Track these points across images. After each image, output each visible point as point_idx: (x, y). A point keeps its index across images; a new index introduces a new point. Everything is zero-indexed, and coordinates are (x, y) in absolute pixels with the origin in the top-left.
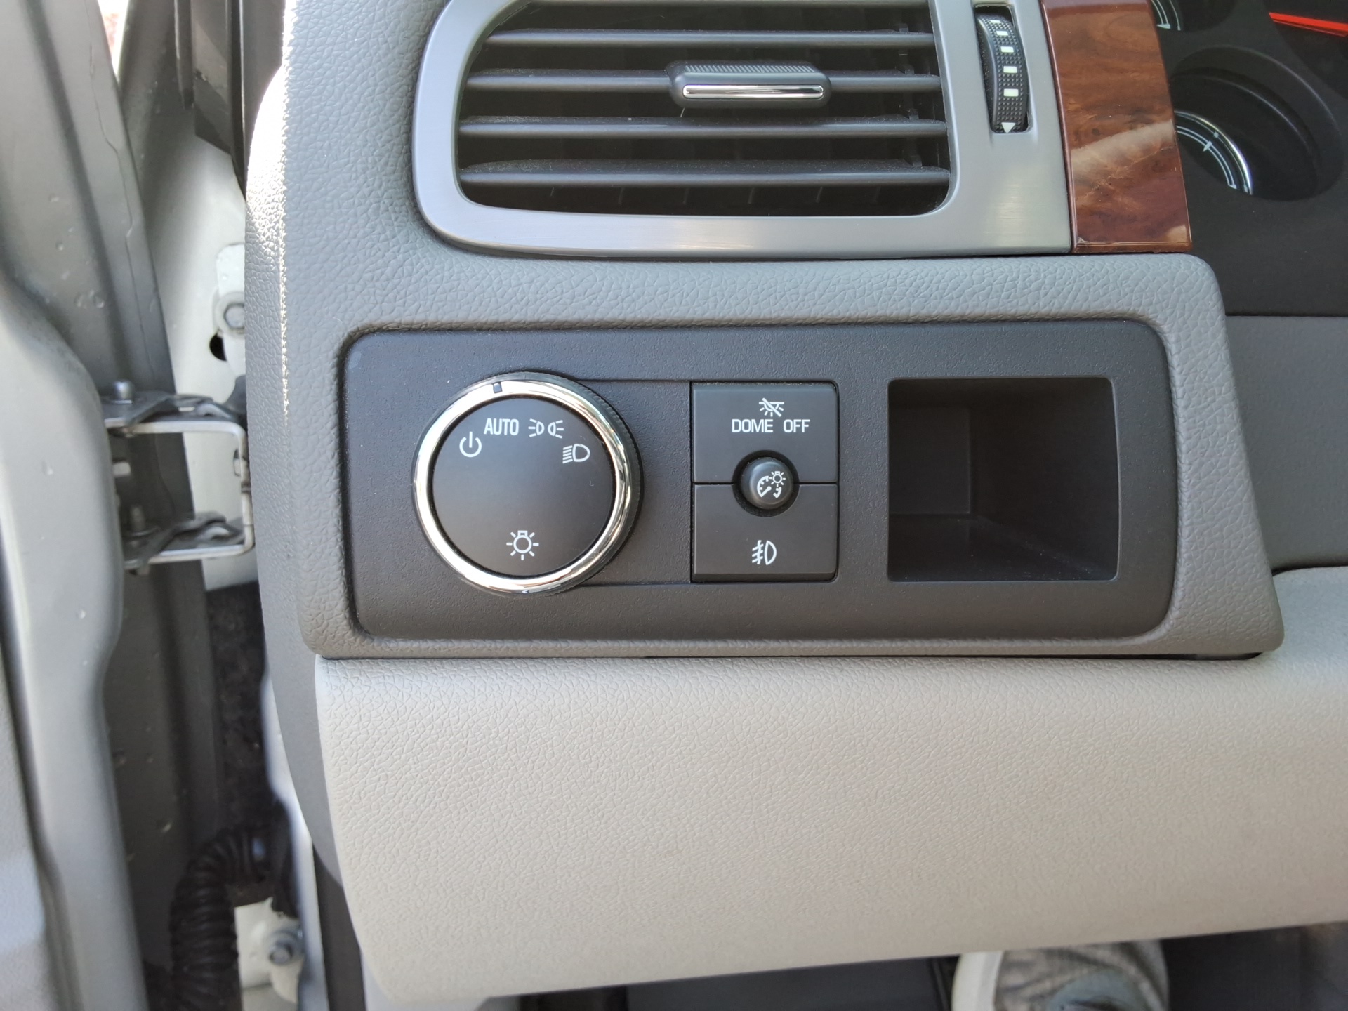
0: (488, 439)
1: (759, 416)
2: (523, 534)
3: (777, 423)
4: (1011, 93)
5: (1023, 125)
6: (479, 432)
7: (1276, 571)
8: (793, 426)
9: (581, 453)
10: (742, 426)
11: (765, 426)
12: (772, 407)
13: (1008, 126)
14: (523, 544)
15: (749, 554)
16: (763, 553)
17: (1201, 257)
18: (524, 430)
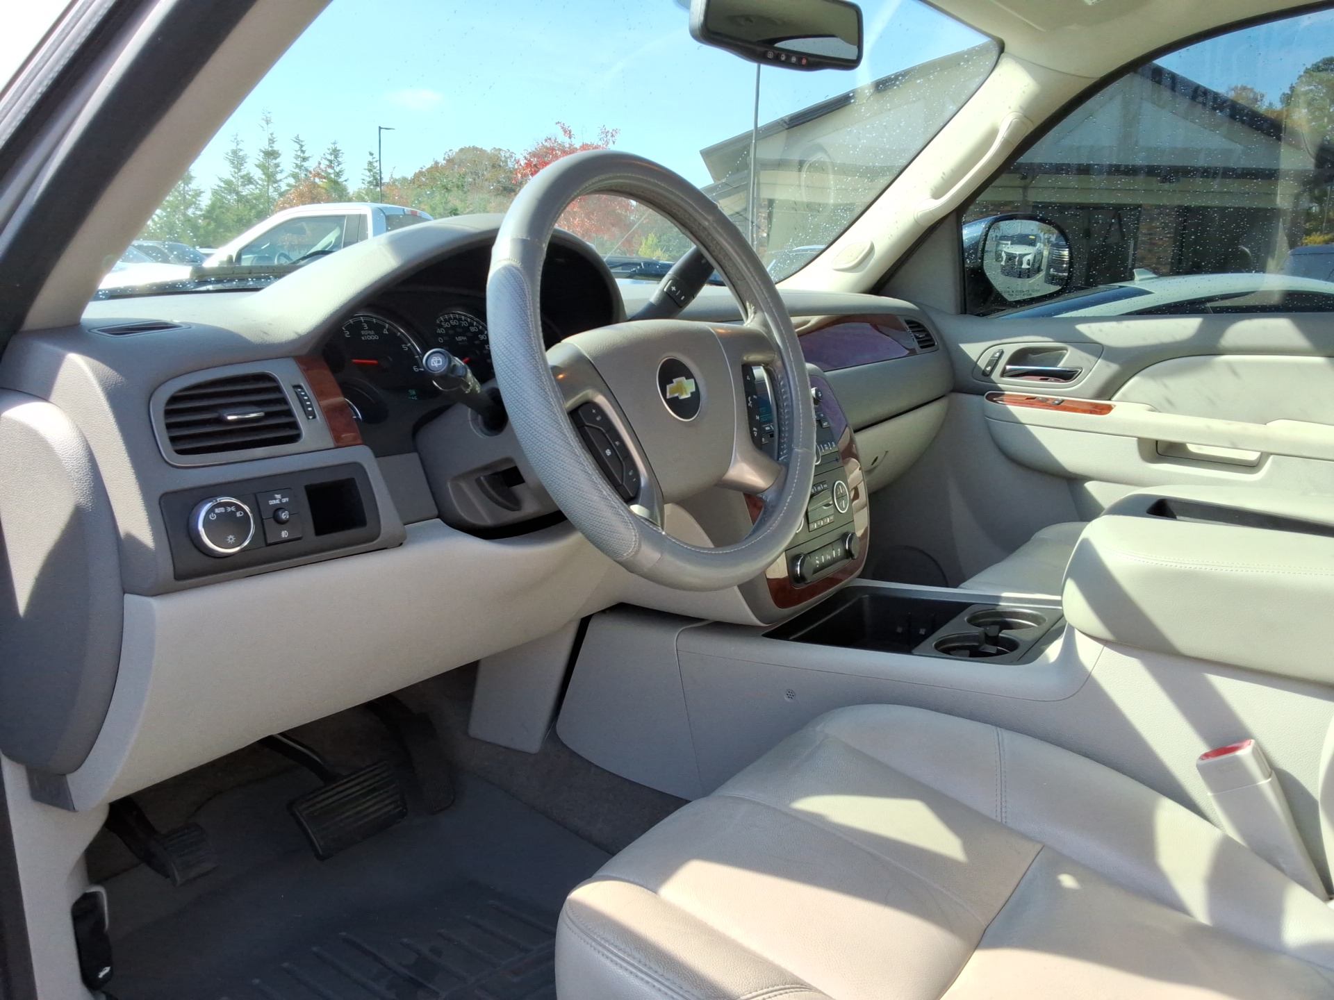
0: (217, 514)
1: (276, 499)
2: (231, 537)
3: (280, 500)
4: (310, 409)
5: (314, 417)
6: (214, 513)
7: (405, 525)
8: (285, 500)
9: (241, 514)
10: (272, 502)
11: (278, 502)
12: (278, 496)
13: (311, 417)
14: (231, 539)
15: (281, 535)
16: (284, 534)
17: (366, 445)
18: (226, 510)
